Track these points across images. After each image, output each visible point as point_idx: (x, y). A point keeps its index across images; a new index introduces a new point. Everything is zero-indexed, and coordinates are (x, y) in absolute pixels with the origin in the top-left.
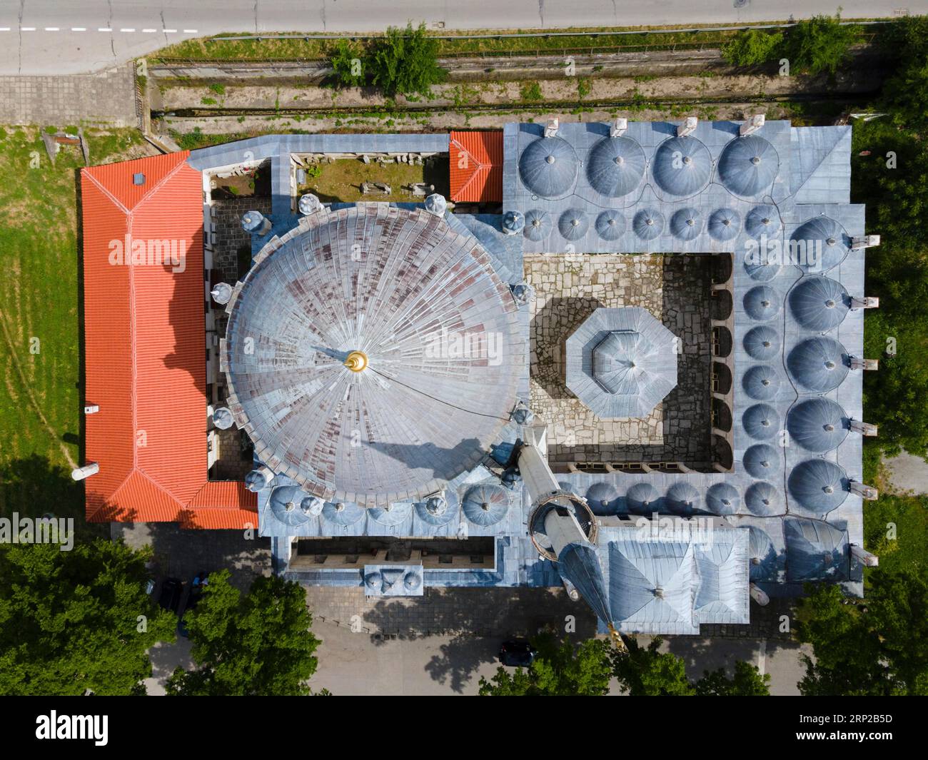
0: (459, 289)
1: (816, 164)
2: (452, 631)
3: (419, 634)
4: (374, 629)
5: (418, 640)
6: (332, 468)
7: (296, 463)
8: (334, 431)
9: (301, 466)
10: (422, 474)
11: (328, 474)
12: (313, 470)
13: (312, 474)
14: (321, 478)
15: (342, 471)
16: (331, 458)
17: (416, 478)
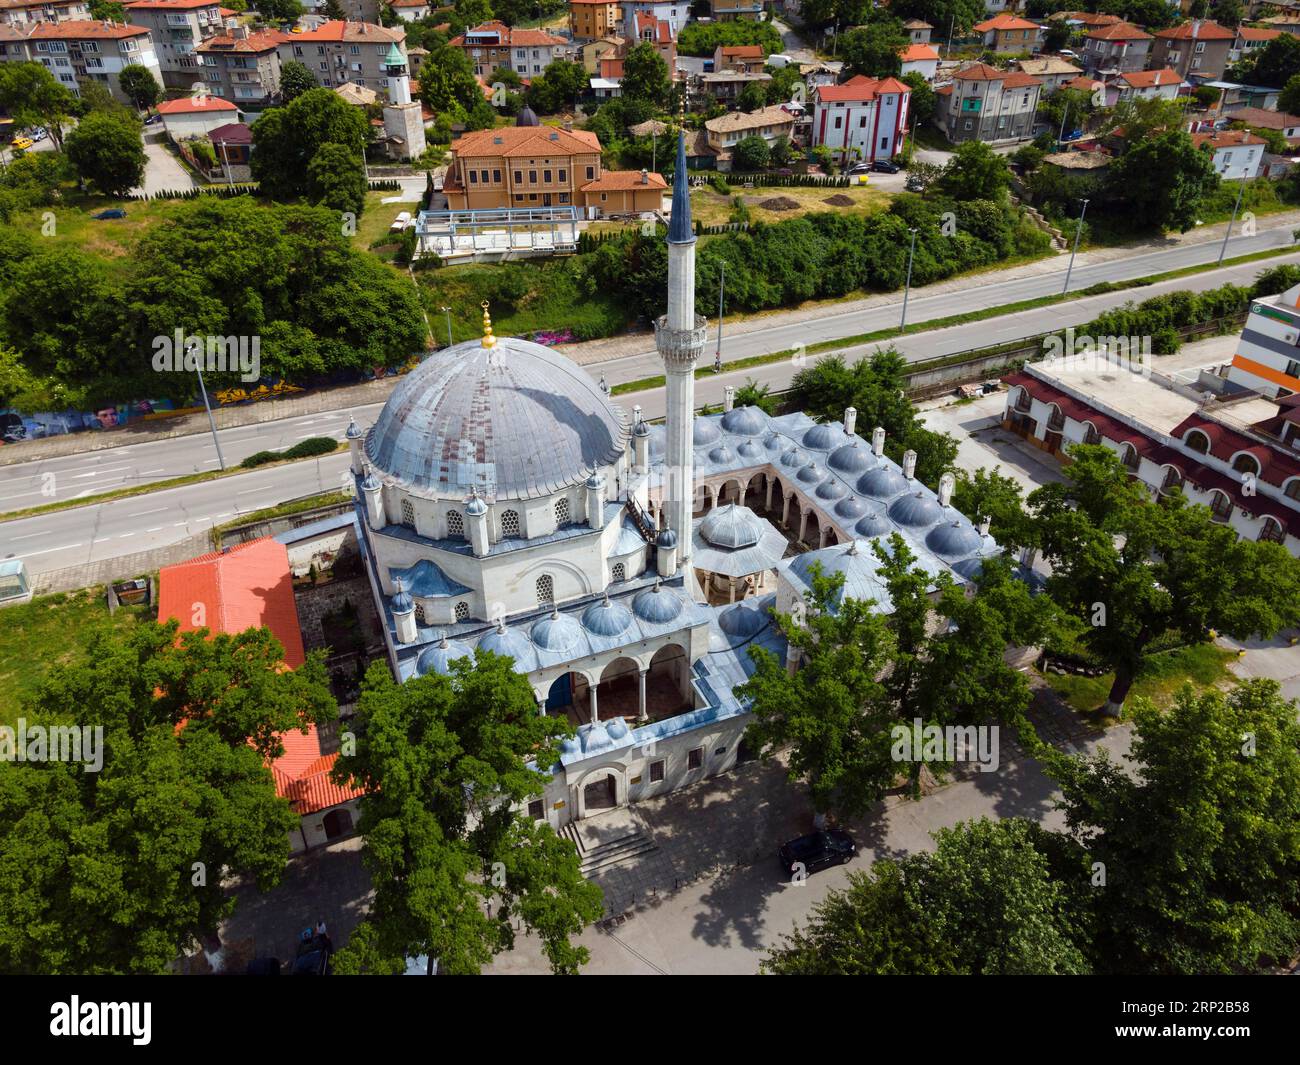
2: (706, 873)
3: (663, 895)
5: (666, 903)
6: (490, 430)
7: (454, 456)
8: (484, 387)
9: (460, 453)
10: (569, 438)
11: (487, 443)
12: (472, 448)
13: (471, 460)
14: (481, 460)
15: (499, 430)
16: (487, 415)
17: (566, 443)
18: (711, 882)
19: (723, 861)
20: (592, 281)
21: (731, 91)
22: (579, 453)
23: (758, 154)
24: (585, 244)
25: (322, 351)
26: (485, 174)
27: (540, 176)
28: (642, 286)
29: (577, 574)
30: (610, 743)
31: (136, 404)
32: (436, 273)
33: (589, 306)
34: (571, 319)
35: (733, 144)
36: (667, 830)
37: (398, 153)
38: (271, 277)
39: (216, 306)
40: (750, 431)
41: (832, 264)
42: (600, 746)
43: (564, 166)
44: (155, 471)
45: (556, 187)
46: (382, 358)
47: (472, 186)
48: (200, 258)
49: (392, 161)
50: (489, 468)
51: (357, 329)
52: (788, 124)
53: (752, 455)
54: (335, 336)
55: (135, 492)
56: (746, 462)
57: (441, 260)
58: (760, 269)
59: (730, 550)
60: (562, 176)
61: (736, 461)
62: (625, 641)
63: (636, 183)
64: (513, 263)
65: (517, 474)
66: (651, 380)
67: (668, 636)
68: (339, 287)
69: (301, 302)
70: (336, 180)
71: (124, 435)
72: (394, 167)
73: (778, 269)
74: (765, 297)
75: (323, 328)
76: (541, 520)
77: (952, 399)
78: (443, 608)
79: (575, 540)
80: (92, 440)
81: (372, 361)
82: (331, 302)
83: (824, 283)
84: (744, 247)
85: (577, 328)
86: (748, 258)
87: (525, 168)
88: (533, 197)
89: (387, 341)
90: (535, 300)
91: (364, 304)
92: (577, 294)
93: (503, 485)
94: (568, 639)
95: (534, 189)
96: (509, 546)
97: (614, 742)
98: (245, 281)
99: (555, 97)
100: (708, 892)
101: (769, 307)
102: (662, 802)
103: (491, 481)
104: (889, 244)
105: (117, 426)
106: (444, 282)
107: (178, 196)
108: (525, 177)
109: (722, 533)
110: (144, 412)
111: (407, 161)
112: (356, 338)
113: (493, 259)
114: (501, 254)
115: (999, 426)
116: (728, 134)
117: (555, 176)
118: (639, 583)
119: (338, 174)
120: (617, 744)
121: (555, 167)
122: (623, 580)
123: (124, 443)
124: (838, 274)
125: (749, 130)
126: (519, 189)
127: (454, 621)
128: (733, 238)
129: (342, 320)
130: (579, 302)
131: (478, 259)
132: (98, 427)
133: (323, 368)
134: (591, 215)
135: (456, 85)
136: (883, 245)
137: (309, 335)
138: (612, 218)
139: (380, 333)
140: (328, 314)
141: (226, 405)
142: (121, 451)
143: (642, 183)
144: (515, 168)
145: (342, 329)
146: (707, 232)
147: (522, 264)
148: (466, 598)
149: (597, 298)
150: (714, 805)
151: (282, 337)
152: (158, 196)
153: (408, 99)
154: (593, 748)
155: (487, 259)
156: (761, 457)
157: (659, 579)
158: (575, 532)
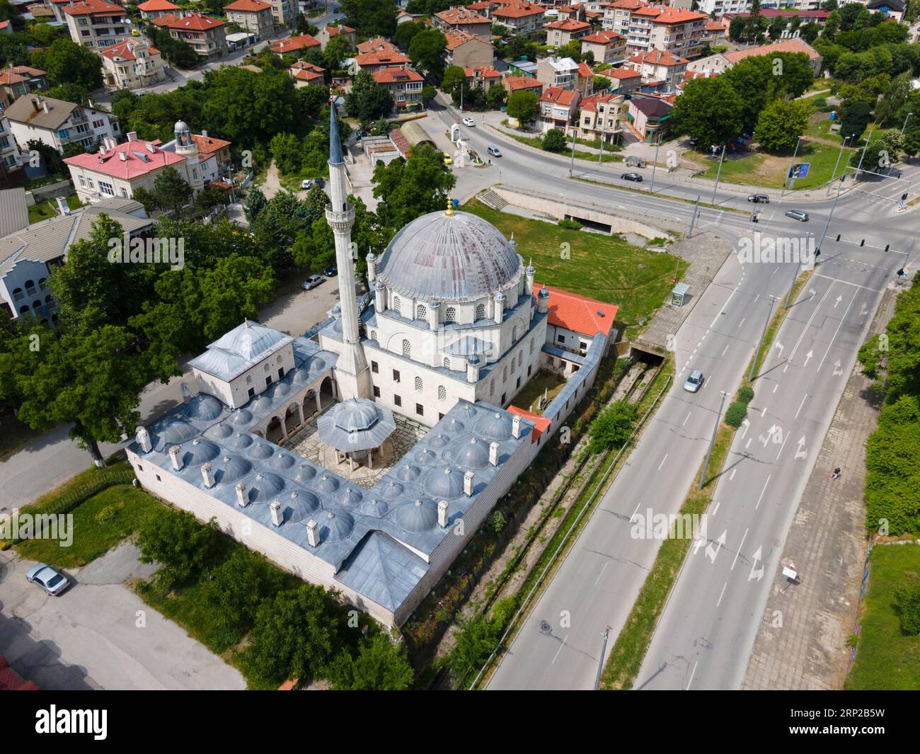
0: (453, 264)
1: (386, 569)
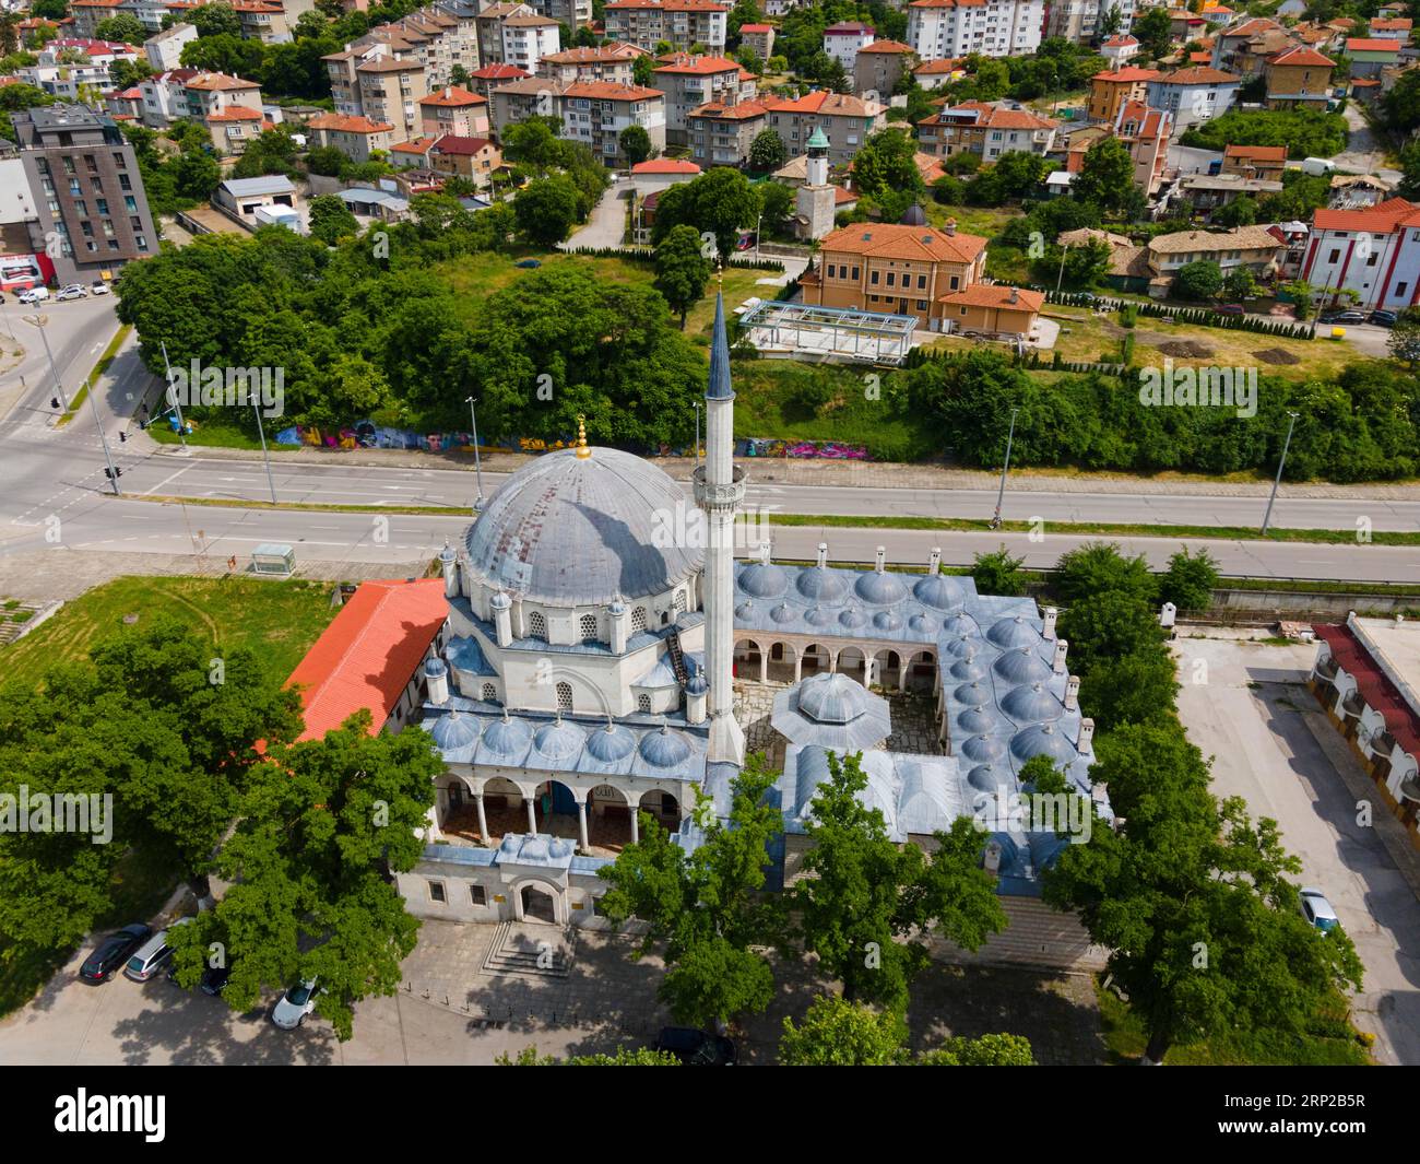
2: (589, 1023)
3: (541, 1024)
4: (477, 1011)
5: (538, 1033)
6: (538, 534)
7: (505, 550)
8: (552, 493)
9: (509, 548)
10: (611, 562)
11: (532, 545)
12: (519, 547)
13: (516, 557)
14: (523, 559)
15: (547, 536)
16: (541, 520)
17: (605, 564)
18: (588, 1034)
19: (611, 1020)
20: (905, 399)
21: (1220, 201)
22: (617, 576)
23: (1203, 283)
24: (915, 358)
25: (613, 420)
26: (843, 270)
27: (898, 280)
28: (954, 413)
29: (597, 692)
30: (544, 859)
31: (458, 436)
32: (749, 365)
33: (897, 426)
34: (870, 435)
35: (1176, 266)
36: (588, 970)
37: (803, 233)
38: (578, 345)
39: (524, 362)
40: (938, 603)
41: (1216, 433)
42: (535, 858)
43: (925, 273)
44: (438, 498)
45: (914, 293)
46: (665, 437)
47: (828, 279)
48: (525, 319)
49: (796, 240)
50: (527, 568)
51: (648, 406)
52: (1270, 251)
53: (920, 630)
54: (627, 409)
55: (410, 511)
56: (911, 634)
57: (757, 352)
58: (1116, 422)
59: (814, 721)
60: (922, 282)
61: (901, 631)
62: (611, 771)
63: (1004, 301)
64: (830, 366)
65: (551, 581)
66: (914, 520)
67: (658, 781)
68: (643, 362)
69: (607, 372)
70: (676, 260)
71: (439, 460)
72: (793, 246)
73: (1139, 426)
74: (1110, 456)
75: (620, 400)
76: (564, 629)
77: (1266, 634)
78: (473, 684)
79: (595, 658)
80: (417, 458)
81: (656, 438)
82: (632, 374)
83: (1197, 454)
84: (1103, 392)
85: (872, 446)
86: (1104, 407)
87: (883, 269)
88: (889, 300)
89: (675, 421)
90: (839, 408)
91: (659, 383)
92: (887, 411)
93: (535, 588)
94: (564, 749)
95: (889, 291)
96: (531, 645)
97: (550, 859)
98: (553, 344)
99: (1000, 188)
100: (578, 1041)
101: (1113, 467)
102: (603, 943)
103: (526, 581)
104: (1311, 420)
105: (438, 452)
106: (754, 375)
107: (592, 253)
108: (883, 278)
109: (811, 700)
110: (462, 444)
111: (809, 242)
112: (645, 415)
113: (812, 360)
114: (820, 356)
115: (1303, 686)
116: (1172, 256)
117: (914, 281)
118: (663, 720)
119: (680, 256)
120: (551, 862)
121: (915, 272)
122: (649, 713)
123: (435, 467)
124: (1217, 447)
125: (1204, 253)
126: (874, 290)
127: (481, 698)
128: (1093, 381)
129: (636, 396)
130: (887, 420)
131: (796, 357)
132: (426, 449)
133: (610, 435)
134: (945, 328)
135: (889, 169)
136: (1304, 421)
137: (608, 403)
138: (968, 336)
139: (670, 413)
140: (626, 385)
141: (526, 452)
142: (428, 474)
143: (1009, 302)
144: (873, 268)
145: (633, 404)
146: (1066, 368)
147: (839, 369)
148: (492, 681)
149: (907, 418)
150: (647, 966)
151: (581, 400)
152: (578, 252)
153: (823, 181)
154: (527, 856)
155: (805, 358)
156: (932, 633)
157: (682, 723)
158: (595, 651)
